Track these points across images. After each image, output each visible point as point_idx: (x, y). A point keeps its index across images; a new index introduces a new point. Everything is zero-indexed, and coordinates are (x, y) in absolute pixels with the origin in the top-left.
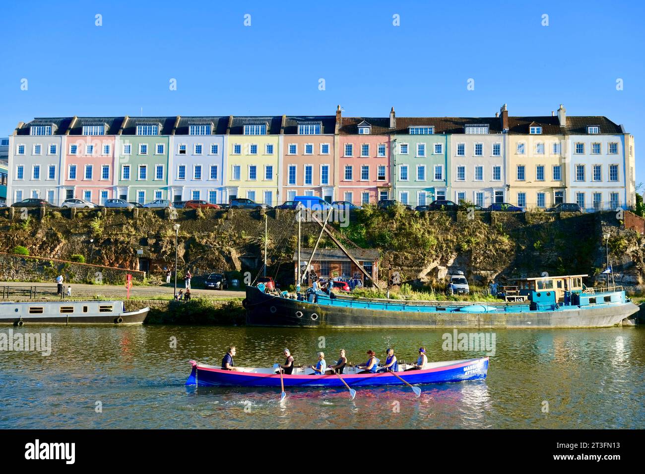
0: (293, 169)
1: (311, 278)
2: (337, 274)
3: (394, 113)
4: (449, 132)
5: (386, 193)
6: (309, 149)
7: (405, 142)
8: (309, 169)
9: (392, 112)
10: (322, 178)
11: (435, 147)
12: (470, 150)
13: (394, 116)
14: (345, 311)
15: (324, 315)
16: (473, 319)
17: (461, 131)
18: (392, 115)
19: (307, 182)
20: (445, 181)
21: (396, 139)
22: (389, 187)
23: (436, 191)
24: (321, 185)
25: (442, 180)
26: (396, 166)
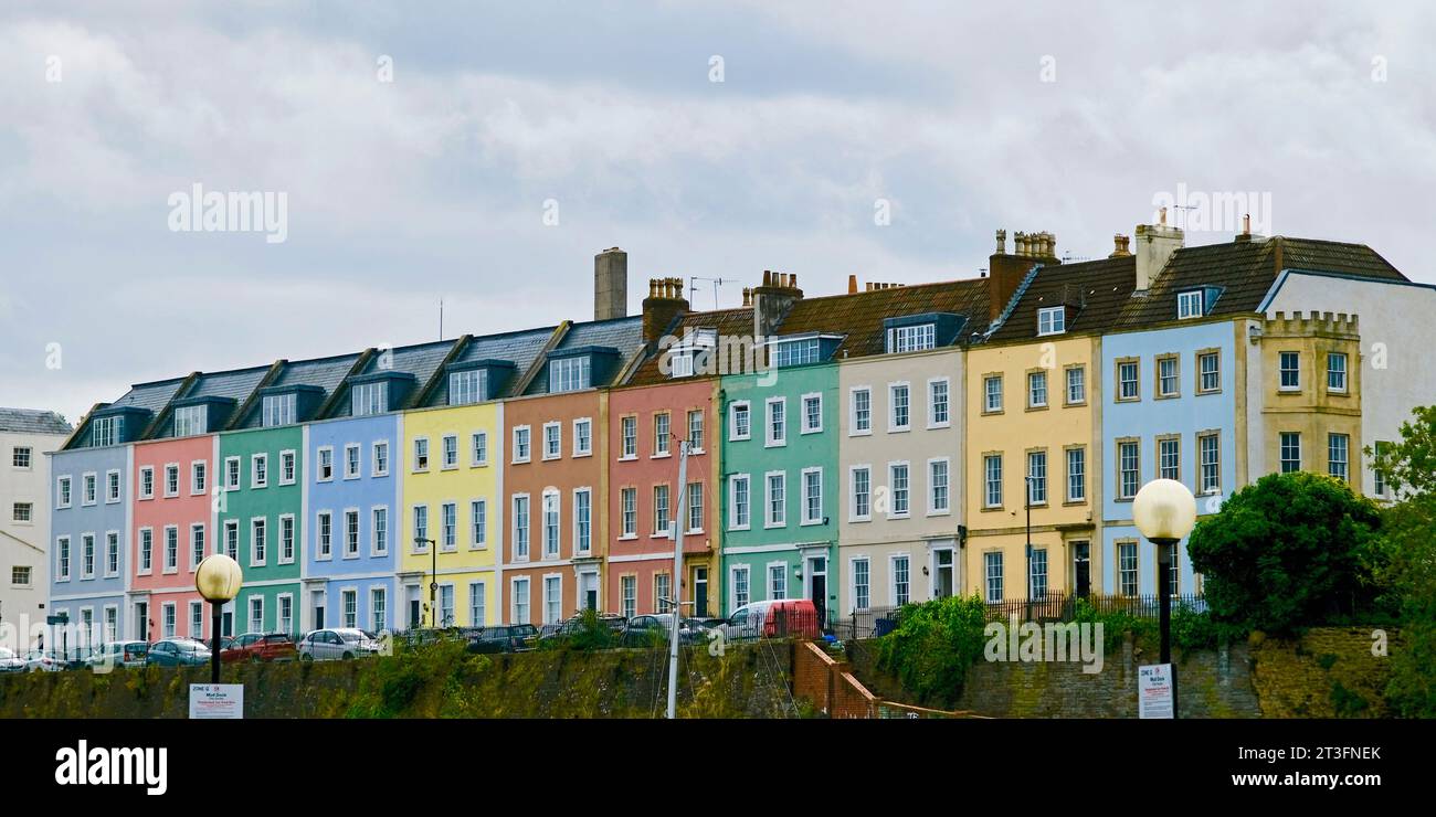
0: (523, 508)
5: (704, 575)
6: (554, 437)
7: (744, 396)
10: (580, 533)
11: (804, 407)
19: (550, 550)
20: (826, 523)
21: (723, 391)
22: (710, 554)
23: (805, 560)
24: (574, 557)
25: (820, 521)
26: (724, 480)
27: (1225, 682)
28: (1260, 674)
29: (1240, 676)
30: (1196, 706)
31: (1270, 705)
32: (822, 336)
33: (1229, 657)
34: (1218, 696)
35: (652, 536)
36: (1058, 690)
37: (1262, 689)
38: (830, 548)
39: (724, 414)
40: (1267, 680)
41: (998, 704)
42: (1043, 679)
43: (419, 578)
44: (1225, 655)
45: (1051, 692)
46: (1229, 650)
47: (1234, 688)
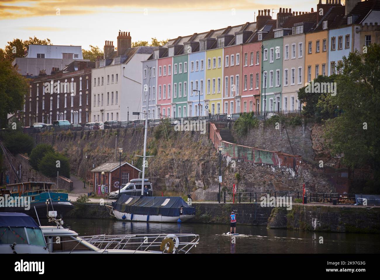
7: (266, 47)
12: (290, 52)
20: (280, 86)
21: (263, 46)
22: (259, 95)
23: (276, 97)
24: (236, 96)
25: (279, 86)
26: (262, 73)
27: (304, 136)
28: (313, 133)
29: (307, 134)
30: (296, 142)
31: (315, 142)
32: (284, 29)
33: (305, 129)
34: (301, 140)
35: (250, 90)
36: (265, 138)
37: (313, 138)
38: (280, 94)
39: (263, 53)
40: (315, 135)
41: (253, 141)
42: (263, 134)
43: (208, 102)
44: (304, 128)
45: (264, 138)
46: (305, 126)
47: (306, 137)
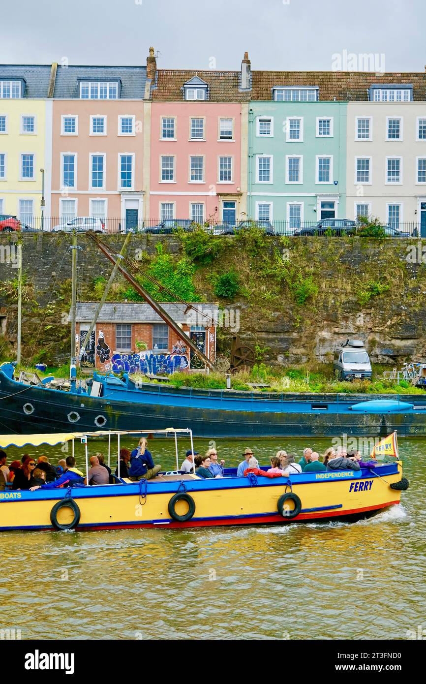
0: (69, 160)
1: (98, 353)
2: (143, 347)
3: (248, 62)
4: (343, 96)
5: (232, 204)
6: (98, 124)
7: (268, 114)
8: (98, 160)
9: (247, 61)
10: (122, 178)
11: (318, 123)
12: (379, 129)
13: (249, 67)
14: (155, 411)
15: (117, 418)
16: (374, 424)
17: (364, 96)
18: (245, 65)
19: (94, 185)
20: (336, 184)
21: (251, 110)
22: (239, 195)
23: (319, 202)
25: (330, 183)
26: (252, 156)
35: (189, 182)
38: (340, 197)
39: (252, 122)
